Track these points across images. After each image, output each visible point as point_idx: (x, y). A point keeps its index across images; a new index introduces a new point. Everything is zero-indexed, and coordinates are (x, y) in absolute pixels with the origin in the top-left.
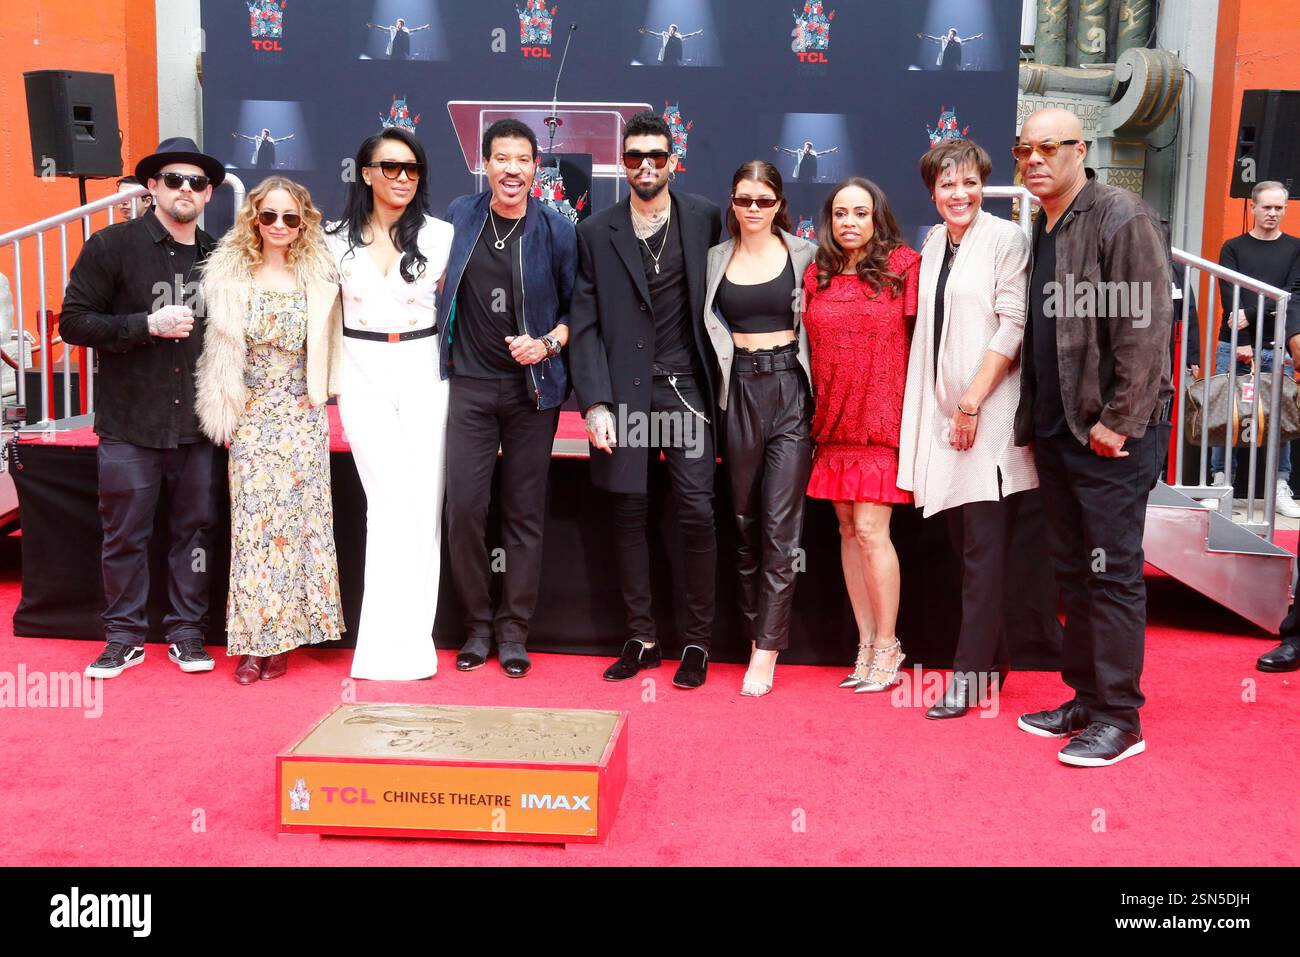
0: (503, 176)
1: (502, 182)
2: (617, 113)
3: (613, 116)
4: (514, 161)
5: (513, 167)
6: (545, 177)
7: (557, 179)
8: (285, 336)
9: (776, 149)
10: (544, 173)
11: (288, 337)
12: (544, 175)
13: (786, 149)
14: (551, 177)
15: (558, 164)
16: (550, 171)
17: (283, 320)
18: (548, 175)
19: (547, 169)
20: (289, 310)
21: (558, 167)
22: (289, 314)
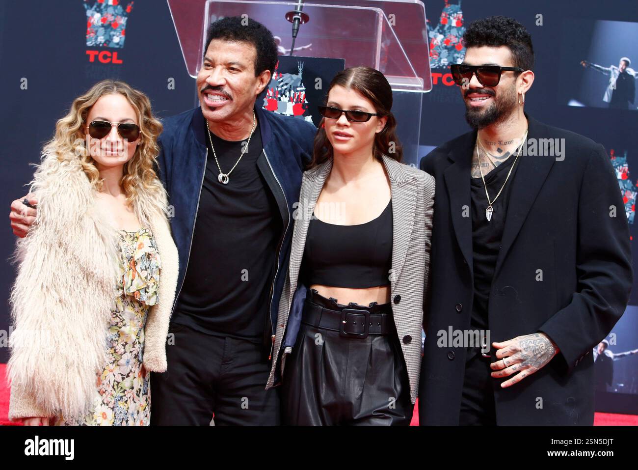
0: (205, 86)
1: (204, 92)
2: (379, 10)
4: (219, 69)
5: (215, 76)
6: (282, 86)
7: (299, 89)
8: (148, 287)
9: (584, 65)
10: (282, 81)
11: (150, 288)
12: (282, 84)
13: (596, 65)
14: (291, 86)
15: (300, 70)
16: (289, 79)
17: (146, 266)
18: (286, 84)
19: (287, 76)
20: (149, 250)
21: (300, 74)
22: (149, 258)
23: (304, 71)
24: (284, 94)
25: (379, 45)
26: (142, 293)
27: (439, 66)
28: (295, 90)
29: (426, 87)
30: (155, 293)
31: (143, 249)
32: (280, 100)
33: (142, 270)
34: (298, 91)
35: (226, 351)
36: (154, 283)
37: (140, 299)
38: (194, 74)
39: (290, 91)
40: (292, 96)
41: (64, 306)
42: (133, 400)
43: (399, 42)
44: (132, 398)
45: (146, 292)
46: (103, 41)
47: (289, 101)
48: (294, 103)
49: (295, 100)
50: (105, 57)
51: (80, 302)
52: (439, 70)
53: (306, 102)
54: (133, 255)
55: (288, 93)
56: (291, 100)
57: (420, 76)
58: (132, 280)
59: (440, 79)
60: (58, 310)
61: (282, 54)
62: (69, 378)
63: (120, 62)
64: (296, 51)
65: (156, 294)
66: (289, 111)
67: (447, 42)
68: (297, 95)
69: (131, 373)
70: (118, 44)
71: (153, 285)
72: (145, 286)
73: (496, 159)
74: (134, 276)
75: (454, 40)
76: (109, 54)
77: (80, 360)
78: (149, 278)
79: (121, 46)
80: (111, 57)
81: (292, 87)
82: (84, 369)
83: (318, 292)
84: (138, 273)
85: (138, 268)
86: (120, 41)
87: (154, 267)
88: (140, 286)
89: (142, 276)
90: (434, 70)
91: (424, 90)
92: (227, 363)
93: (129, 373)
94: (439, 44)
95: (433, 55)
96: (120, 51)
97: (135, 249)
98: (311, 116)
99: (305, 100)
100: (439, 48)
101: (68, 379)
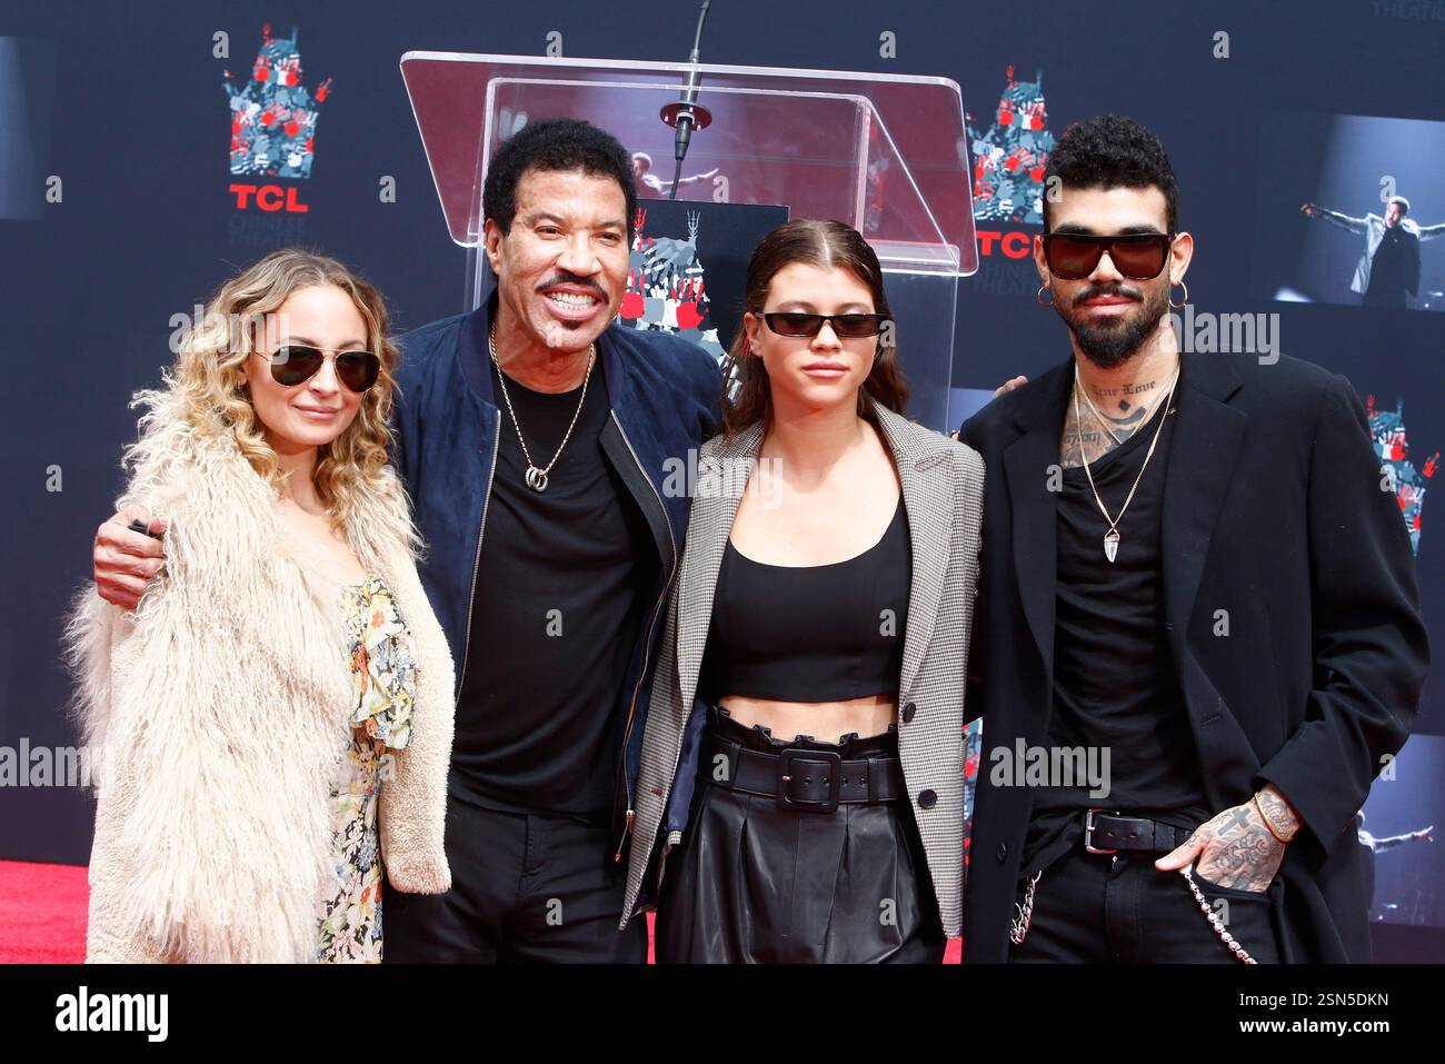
0: (549, 276)
1: (546, 291)
2: (863, 101)
3: (851, 108)
4: (582, 237)
5: (581, 254)
6: (654, 265)
7: (689, 271)
8: (393, 709)
9: (1308, 211)
10: (653, 254)
11: (397, 711)
12: (653, 260)
13: (1334, 213)
14: (672, 264)
15: (693, 229)
16: (670, 249)
17: (388, 663)
18: (663, 261)
19: (663, 244)
20: (394, 630)
21: (693, 239)
22: (395, 644)
23: (699, 233)
24: (658, 282)
25: (865, 170)
26: (380, 723)
27: (994, 216)
28: (682, 273)
29: (966, 263)
30: (408, 722)
31: (382, 626)
32: (649, 295)
33: (380, 672)
34: (687, 276)
35: (530, 848)
36: (405, 700)
37: (376, 734)
38: (463, 237)
39: (670, 276)
40: (675, 286)
41: (238, 758)
42: (349, 951)
43: (906, 169)
44: (345, 949)
45: (388, 719)
46: (266, 164)
47: (669, 297)
48: (679, 302)
49: (681, 295)
50: (271, 198)
51: (274, 745)
52: (994, 224)
53: (706, 299)
54: (361, 639)
55: (666, 279)
56: (672, 295)
57: (951, 241)
58: (361, 696)
59: (996, 245)
60: (226, 768)
61: (654, 191)
62: (262, 918)
63: (304, 209)
64: (685, 184)
65: (409, 725)
66: (669, 319)
67: (1013, 163)
68: (686, 284)
69: (342, 898)
70: (298, 170)
71: (403, 704)
72: (388, 706)
73: (1114, 424)
74: (364, 684)
75: (1028, 160)
76: (279, 192)
77: (284, 877)
78: (396, 687)
79: (305, 174)
80: (284, 199)
81: (675, 267)
82: (293, 897)
83: (729, 714)
84: (373, 679)
85: (372, 665)
86: (302, 164)
87: (407, 666)
88: (377, 705)
89: (381, 684)
90: (981, 225)
91: (961, 271)
92: (531, 872)
93: (339, 897)
94: (995, 167)
95: (981, 193)
96: (303, 185)
97: (366, 626)
98: (716, 330)
99: (704, 295)
100: (994, 178)
101: (259, 920)
